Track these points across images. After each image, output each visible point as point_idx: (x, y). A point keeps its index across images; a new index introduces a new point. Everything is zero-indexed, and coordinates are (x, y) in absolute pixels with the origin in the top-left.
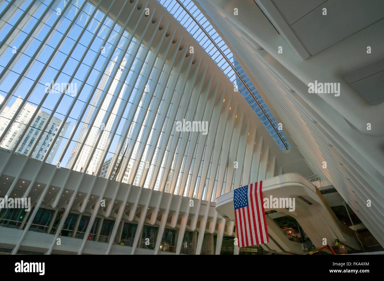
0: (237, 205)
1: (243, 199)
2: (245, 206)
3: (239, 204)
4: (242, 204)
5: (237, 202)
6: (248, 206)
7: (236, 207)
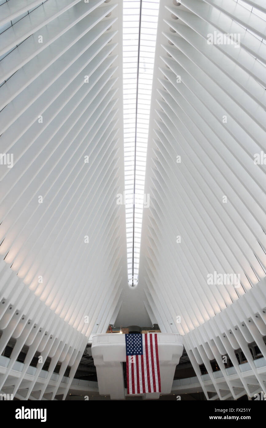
0: (130, 352)
1: (137, 347)
2: (139, 354)
3: (133, 350)
4: (136, 352)
5: (130, 348)
6: (142, 355)
7: (128, 353)
